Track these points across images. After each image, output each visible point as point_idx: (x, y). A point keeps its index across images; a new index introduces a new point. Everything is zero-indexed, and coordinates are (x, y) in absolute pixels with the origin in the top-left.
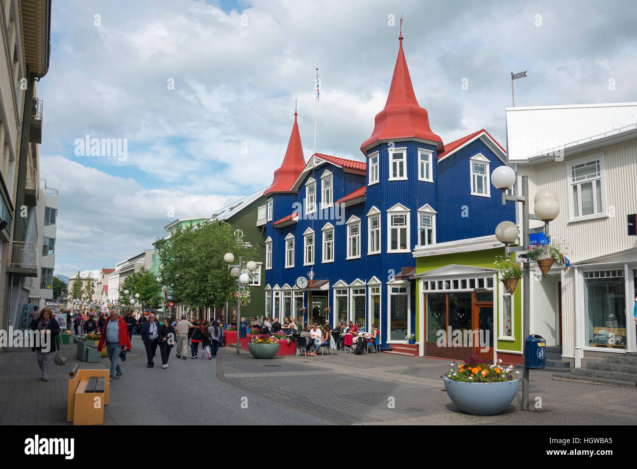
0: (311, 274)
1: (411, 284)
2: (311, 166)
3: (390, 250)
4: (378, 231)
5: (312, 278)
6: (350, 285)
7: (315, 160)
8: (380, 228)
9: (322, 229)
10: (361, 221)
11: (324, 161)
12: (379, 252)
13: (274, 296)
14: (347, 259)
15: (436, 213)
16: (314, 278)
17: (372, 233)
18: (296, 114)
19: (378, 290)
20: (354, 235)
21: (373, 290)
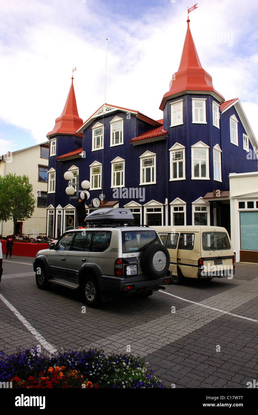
0: (102, 196)
1: (210, 205)
2: (101, 113)
3: (193, 178)
4: (181, 163)
5: (102, 200)
6: (143, 205)
7: (105, 109)
8: (184, 160)
9: (111, 162)
10: (157, 155)
11: (116, 109)
12: (184, 178)
13: (57, 213)
14: (140, 185)
15: (222, 151)
16: (105, 199)
17: (175, 164)
18: (73, 78)
19: (181, 209)
20: (148, 166)
21: (176, 209)
